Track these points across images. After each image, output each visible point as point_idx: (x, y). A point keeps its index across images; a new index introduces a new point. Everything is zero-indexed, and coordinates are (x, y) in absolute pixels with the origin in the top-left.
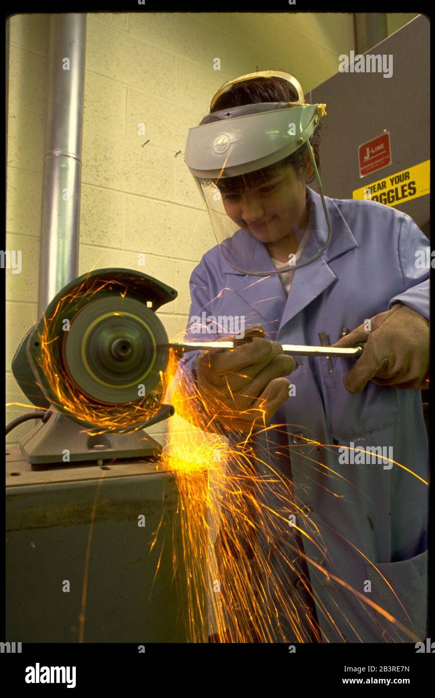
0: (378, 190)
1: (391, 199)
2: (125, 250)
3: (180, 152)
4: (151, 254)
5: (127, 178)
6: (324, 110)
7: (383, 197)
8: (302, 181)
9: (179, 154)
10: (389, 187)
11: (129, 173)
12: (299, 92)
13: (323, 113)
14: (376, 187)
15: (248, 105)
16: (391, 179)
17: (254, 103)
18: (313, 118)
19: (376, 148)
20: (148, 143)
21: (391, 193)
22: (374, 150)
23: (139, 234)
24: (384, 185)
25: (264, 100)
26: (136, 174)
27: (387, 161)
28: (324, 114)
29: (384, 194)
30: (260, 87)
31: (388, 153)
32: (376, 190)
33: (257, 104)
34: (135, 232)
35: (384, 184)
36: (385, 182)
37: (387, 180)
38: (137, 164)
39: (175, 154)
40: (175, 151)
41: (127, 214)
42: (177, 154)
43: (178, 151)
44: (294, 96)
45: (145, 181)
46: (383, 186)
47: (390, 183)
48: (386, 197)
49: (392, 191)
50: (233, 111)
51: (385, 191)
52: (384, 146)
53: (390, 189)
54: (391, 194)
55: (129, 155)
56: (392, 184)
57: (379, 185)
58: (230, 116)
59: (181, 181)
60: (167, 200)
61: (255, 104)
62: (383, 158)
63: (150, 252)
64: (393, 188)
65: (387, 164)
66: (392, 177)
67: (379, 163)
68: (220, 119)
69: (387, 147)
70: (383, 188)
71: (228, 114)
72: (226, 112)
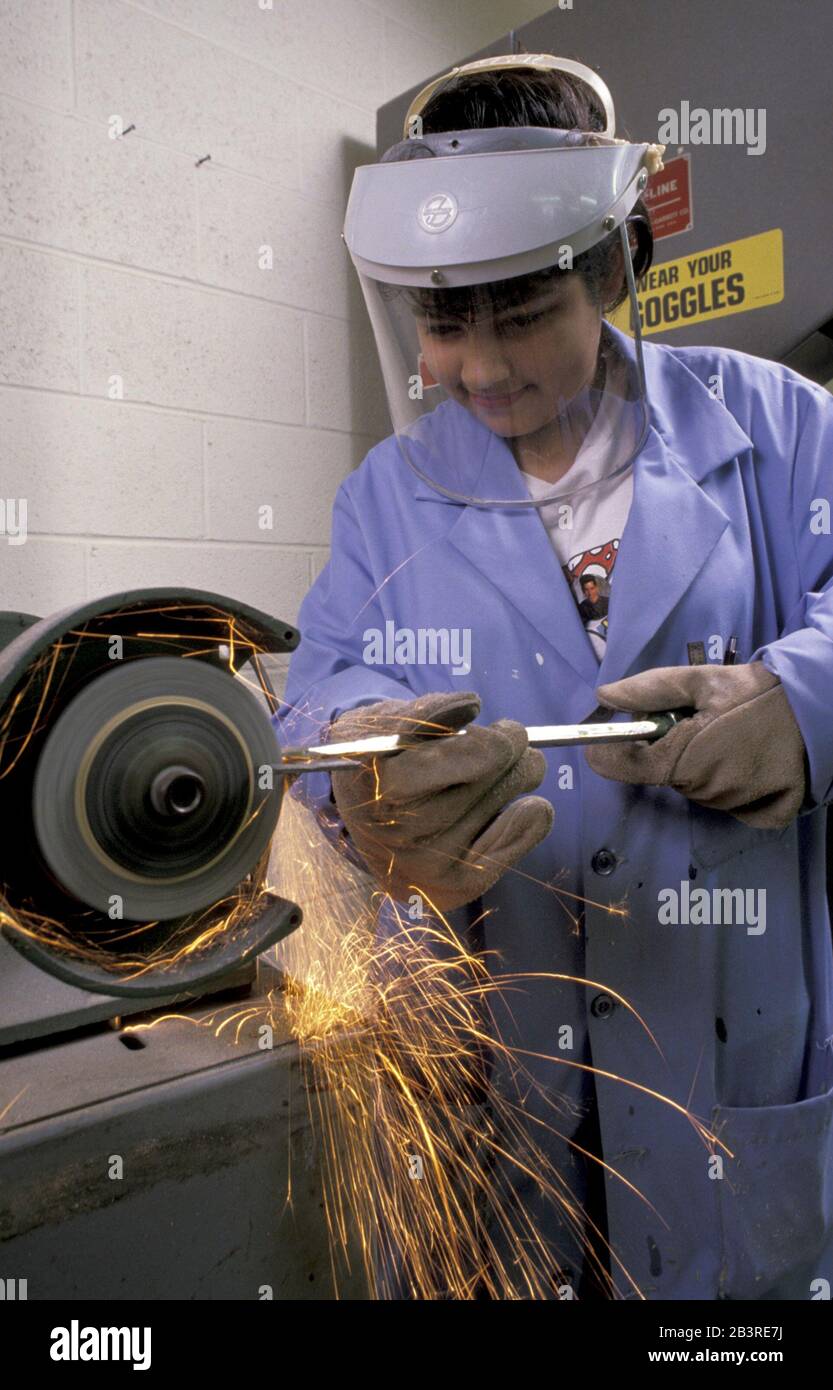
0: (660, 285)
1: (689, 309)
2: (86, 396)
3: (209, 158)
4: (148, 403)
5: (85, 218)
6: (660, 159)
7: (672, 303)
8: (598, 309)
9: (205, 163)
10: (685, 280)
11: (87, 206)
12: (607, 112)
13: (657, 166)
14: (656, 277)
15: (501, 129)
16: (689, 263)
17: (513, 125)
18: (636, 173)
19: (659, 188)
20: (133, 131)
21: (688, 294)
22: (655, 191)
23: (119, 355)
24: (674, 275)
25: (536, 121)
26: (106, 209)
27: (684, 220)
28: (660, 167)
29: (674, 295)
30: (529, 92)
31: (684, 203)
32: (656, 283)
33: (519, 128)
34: (109, 351)
35: (673, 272)
36: (676, 268)
37: (682, 263)
38: (107, 185)
39: (197, 161)
40: (197, 156)
41: (88, 308)
42: (201, 162)
43: (205, 156)
44: (598, 119)
45: (127, 227)
46: (671, 276)
47: (689, 273)
48: (678, 302)
49: (691, 290)
50: (468, 137)
51: (677, 288)
52: (677, 185)
53: (688, 285)
54: (689, 298)
55: (87, 160)
56: (693, 275)
57: (663, 272)
58: (460, 149)
59: (212, 229)
60: (180, 275)
61: (515, 128)
62: (675, 214)
63: (145, 400)
64: (695, 283)
65: (684, 227)
66: (692, 258)
67: (665, 223)
68: (433, 154)
69: (682, 190)
70: (671, 282)
71: (455, 144)
72: (450, 138)
